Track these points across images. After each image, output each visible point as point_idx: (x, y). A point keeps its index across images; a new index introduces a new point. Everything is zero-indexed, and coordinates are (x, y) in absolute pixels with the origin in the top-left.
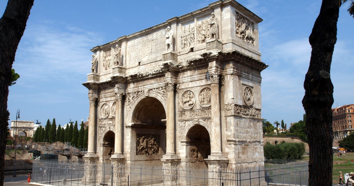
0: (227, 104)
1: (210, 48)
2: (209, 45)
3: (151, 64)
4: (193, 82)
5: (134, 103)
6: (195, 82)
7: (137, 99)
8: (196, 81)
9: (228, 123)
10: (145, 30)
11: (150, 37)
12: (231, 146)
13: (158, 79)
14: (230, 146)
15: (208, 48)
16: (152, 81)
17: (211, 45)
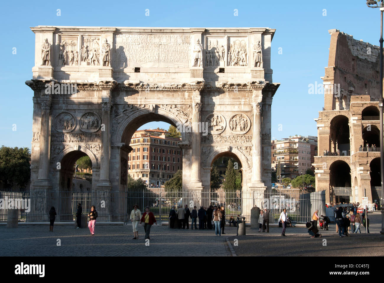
0: (265, 134)
1: (256, 76)
2: (256, 73)
3: (158, 75)
4: (222, 106)
5: (127, 118)
6: (224, 106)
7: (133, 114)
8: (226, 105)
9: (264, 152)
10: (151, 30)
11: (155, 39)
12: (268, 175)
13: (171, 94)
14: (266, 175)
15: (254, 75)
16: (160, 95)
17: (258, 74)
